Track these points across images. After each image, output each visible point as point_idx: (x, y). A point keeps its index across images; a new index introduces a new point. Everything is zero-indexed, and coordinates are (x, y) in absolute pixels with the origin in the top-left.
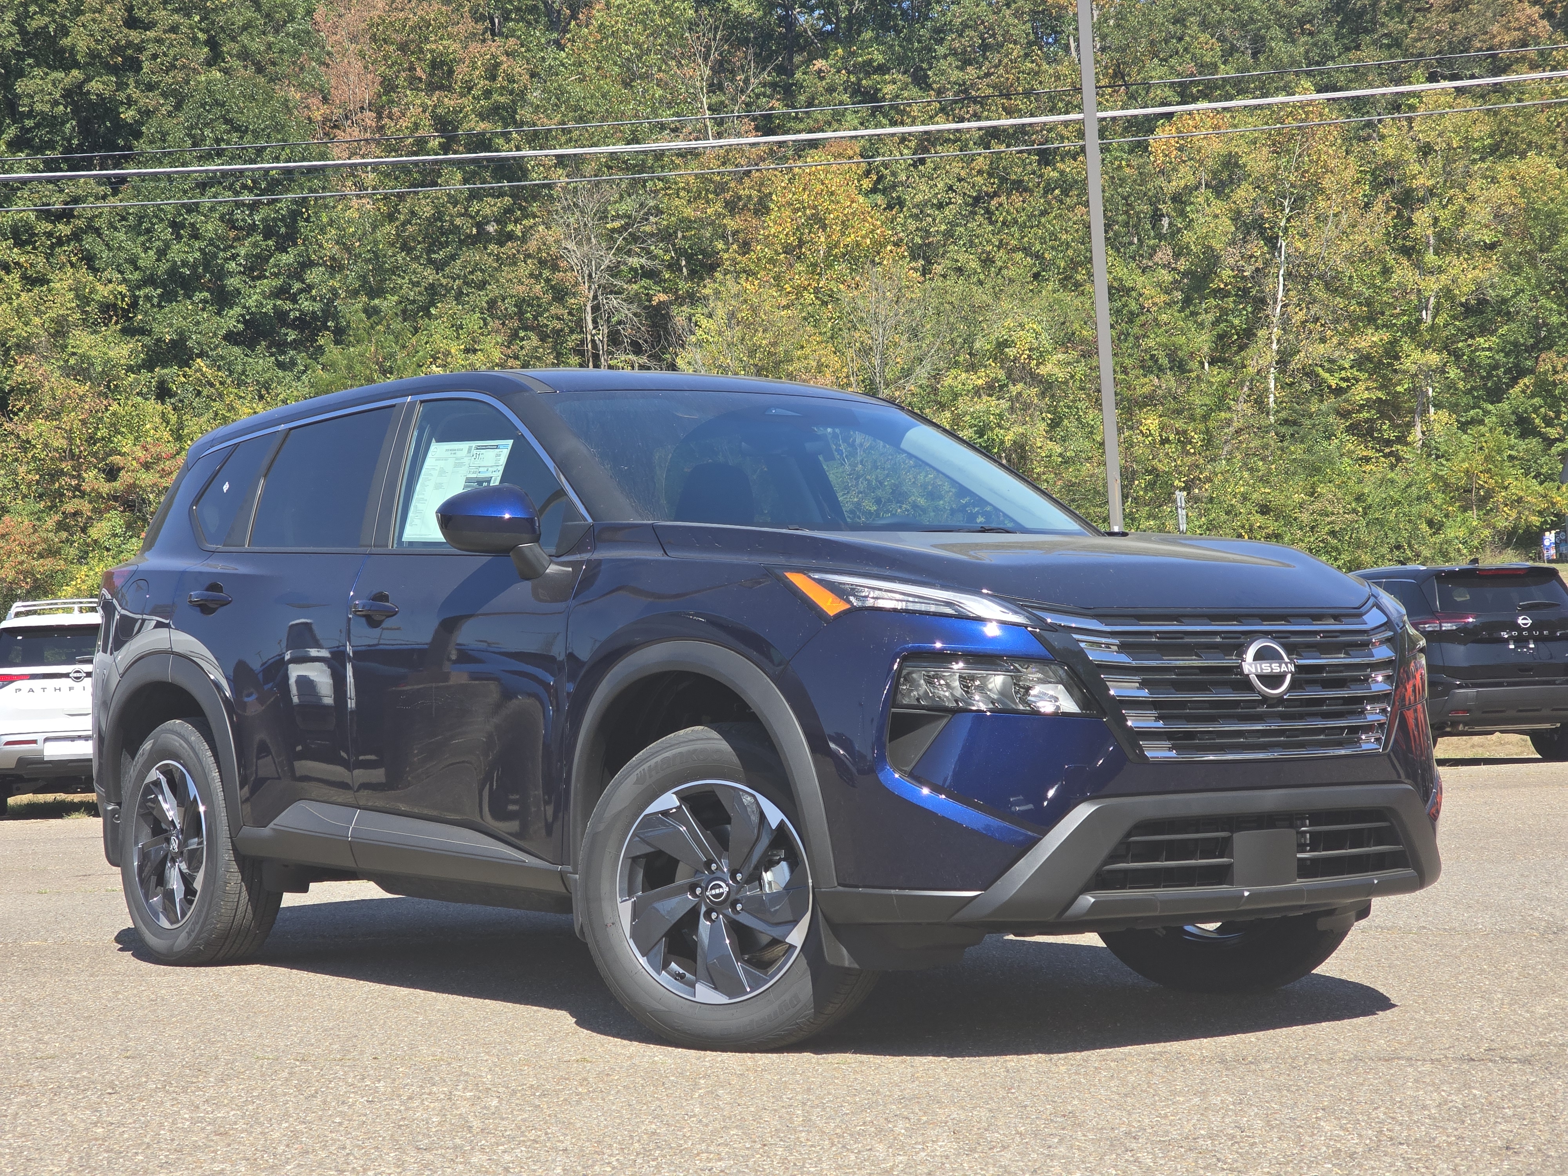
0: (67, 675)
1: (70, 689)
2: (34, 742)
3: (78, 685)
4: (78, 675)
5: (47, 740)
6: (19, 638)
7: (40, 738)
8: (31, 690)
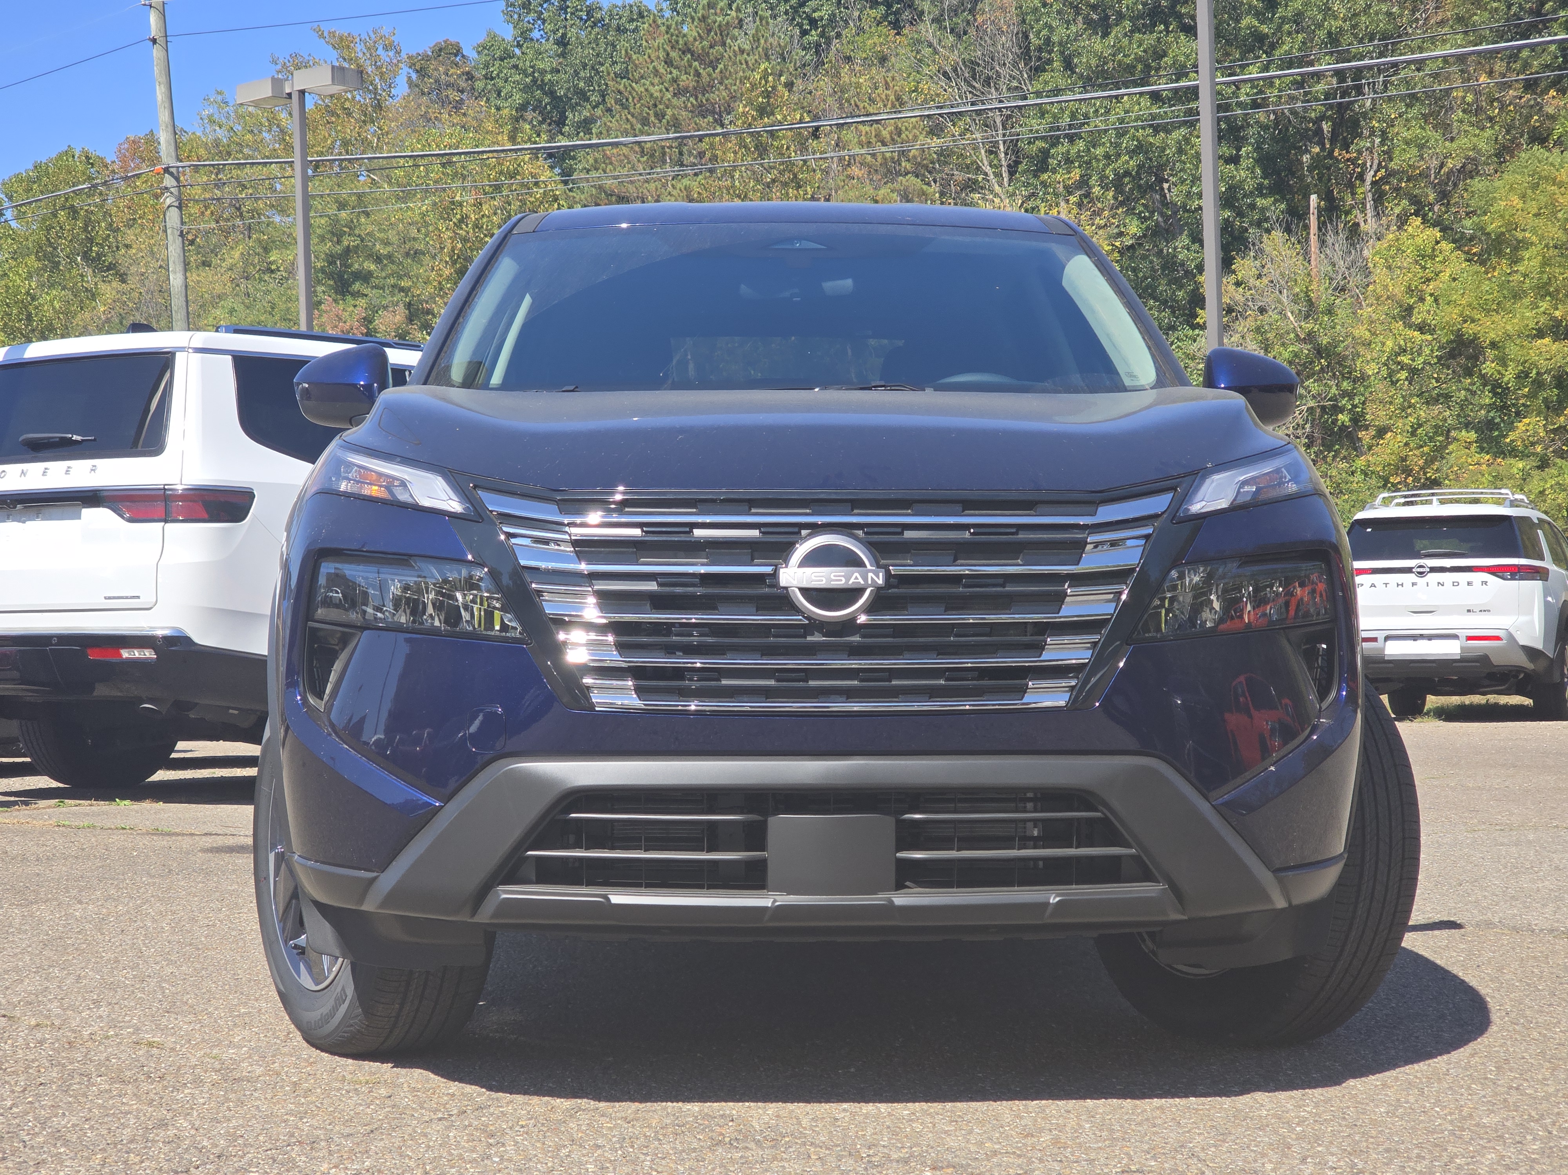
0: (1409, 570)
1: (1414, 584)
2: (1375, 640)
3: (1421, 581)
4: (1421, 570)
5: (1387, 638)
6: (1369, 530)
7: (1381, 636)
8: (1373, 585)
